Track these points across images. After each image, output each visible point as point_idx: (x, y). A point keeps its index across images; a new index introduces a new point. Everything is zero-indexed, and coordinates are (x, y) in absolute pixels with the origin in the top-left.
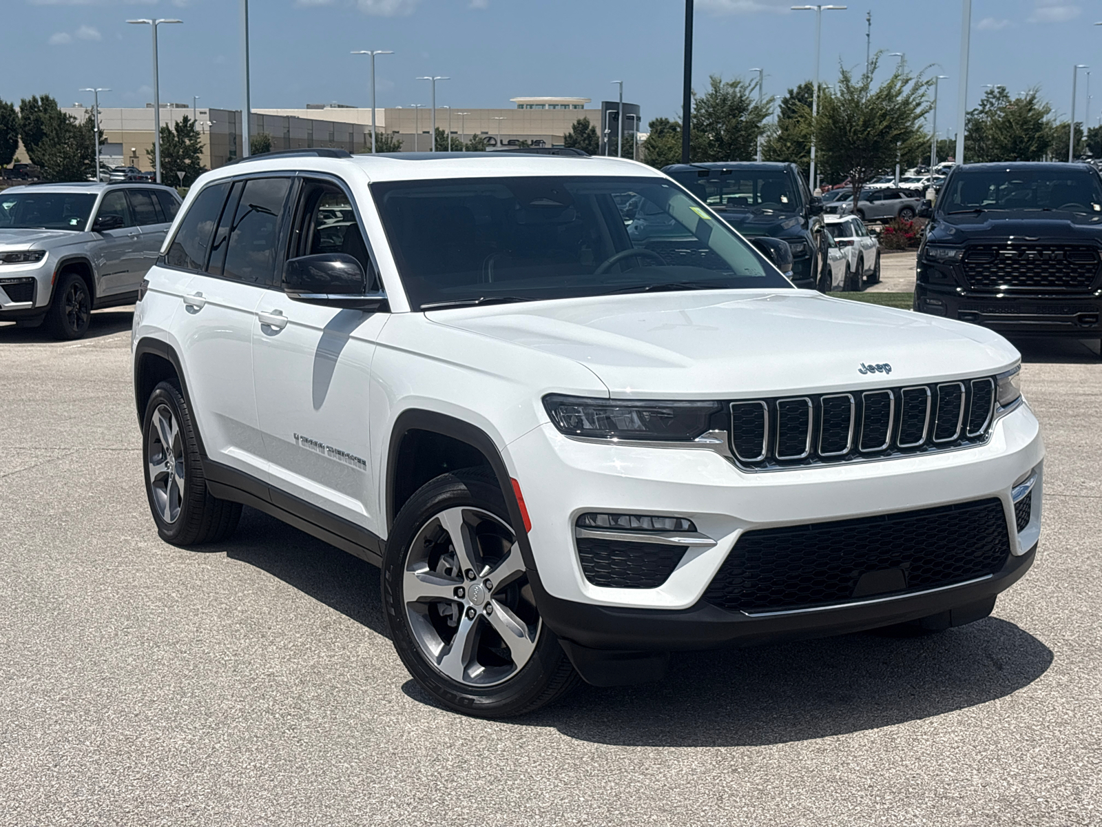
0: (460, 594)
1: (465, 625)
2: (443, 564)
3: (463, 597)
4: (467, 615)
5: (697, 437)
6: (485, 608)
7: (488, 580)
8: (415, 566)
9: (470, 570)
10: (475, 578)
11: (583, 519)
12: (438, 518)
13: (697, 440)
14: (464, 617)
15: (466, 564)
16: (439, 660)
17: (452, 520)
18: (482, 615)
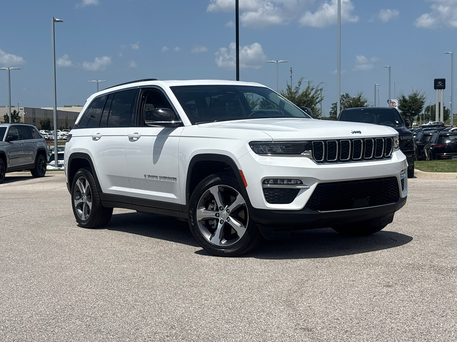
0: (218, 216)
1: (220, 226)
2: (210, 206)
3: (219, 216)
4: (220, 223)
5: (302, 153)
6: (227, 219)
7: (228, 209)
8: (200, 208)
9: (221, 207)
10: (223, 209)
11: (265, 181)
12: (209, 190)
13: (302, 154)
14: (219, 223)
15: (220, 205)
16: (211, 239)
17: (214, 190)
18: (226, 222)
